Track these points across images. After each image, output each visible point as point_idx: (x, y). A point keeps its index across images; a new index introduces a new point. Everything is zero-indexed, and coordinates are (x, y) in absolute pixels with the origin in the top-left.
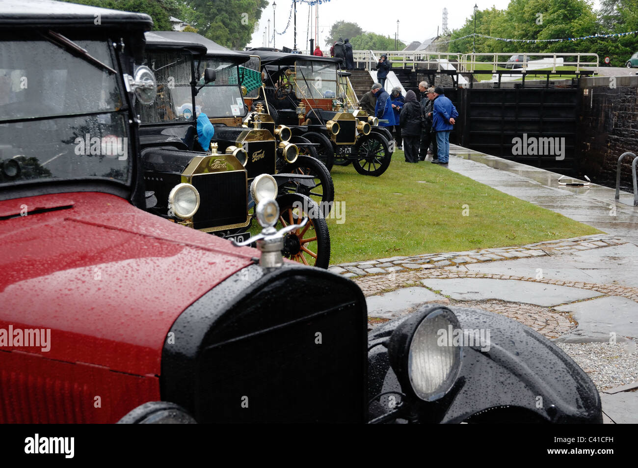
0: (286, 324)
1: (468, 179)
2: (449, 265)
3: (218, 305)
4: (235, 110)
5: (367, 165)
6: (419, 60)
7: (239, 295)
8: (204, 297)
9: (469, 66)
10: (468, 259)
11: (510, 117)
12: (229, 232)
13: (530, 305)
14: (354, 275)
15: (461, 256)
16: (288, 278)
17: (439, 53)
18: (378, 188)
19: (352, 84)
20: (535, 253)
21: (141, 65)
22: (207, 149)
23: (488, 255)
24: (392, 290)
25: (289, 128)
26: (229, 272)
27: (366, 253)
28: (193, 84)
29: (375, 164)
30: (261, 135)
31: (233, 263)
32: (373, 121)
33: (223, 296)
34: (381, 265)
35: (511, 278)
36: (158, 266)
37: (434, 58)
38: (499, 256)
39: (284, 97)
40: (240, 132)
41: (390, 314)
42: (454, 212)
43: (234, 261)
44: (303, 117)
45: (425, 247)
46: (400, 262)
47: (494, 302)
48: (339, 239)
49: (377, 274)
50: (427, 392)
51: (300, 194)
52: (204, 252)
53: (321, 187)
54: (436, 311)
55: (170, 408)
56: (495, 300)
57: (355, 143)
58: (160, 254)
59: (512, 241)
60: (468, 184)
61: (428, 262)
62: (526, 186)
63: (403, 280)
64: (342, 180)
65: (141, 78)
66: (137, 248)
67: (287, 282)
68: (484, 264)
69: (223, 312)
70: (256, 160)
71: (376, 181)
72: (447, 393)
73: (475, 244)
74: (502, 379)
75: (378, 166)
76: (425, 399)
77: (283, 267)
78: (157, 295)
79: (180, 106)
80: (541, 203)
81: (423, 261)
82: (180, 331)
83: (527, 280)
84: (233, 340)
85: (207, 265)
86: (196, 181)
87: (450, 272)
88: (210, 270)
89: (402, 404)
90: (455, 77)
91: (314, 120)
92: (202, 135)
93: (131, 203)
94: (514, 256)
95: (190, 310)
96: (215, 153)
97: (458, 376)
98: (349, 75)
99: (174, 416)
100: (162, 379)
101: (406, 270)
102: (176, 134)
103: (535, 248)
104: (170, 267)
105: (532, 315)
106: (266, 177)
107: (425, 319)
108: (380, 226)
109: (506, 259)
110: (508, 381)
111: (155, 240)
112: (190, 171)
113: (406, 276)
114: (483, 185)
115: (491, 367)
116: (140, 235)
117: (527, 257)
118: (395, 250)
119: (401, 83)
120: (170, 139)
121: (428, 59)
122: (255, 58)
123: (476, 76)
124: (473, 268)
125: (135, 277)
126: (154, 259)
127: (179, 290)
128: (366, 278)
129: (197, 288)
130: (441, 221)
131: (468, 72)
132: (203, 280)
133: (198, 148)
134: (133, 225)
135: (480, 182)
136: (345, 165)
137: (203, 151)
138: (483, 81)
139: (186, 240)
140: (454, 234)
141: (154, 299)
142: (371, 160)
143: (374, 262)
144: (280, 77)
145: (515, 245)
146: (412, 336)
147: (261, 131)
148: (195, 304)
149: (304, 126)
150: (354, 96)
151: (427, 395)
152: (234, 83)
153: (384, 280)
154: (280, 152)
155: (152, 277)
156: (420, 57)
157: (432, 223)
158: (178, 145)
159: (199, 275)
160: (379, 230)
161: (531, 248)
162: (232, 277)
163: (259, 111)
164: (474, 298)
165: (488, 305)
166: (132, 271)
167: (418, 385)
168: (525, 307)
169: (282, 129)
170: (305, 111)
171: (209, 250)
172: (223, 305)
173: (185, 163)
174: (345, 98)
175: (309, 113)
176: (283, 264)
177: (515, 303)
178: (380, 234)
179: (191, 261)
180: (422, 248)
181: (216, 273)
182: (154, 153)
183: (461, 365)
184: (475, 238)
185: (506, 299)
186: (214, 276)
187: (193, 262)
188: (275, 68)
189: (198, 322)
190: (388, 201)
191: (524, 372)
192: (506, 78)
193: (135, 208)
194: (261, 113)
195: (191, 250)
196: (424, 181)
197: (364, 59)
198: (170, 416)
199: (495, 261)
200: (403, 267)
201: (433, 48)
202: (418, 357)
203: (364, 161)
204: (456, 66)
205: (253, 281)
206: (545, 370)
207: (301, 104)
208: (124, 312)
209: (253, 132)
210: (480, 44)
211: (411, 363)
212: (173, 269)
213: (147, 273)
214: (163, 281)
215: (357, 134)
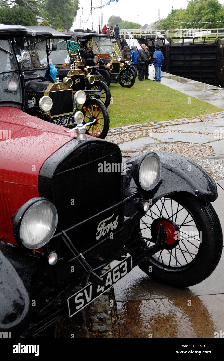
0: (88, 163)
1: (169, 87)
2: (160, 127)
3: (60, 157)
4: (66, 61)
5: (125, 83)
6: (147, 33)
7: (69, 153)
8: (54, 154)
9: (169, 35)
10: (168, 124)
11: (188, 58)
12: (66, 116)
13: (194, 143)
14: (120, 132)
15: (165, 123)
16: (88, 144)
17: (157, 30)
18: (130, 93)
19: (118, 45)
20: (197, 120)
21: (23, 49)
22: (54, 80)
23: (177, 122)
24: (136, 139)
25: (91, 68)
26: (64, 143)
27: (125, 123)
28: (47, 51)
29: (129, 82)
30: (78, 72)
31: (66, 139)
32: (128, 63)
33: (62, 153)
34: (131, 128)
35: (187, 132)
36: (35, 141)
37: (154, 32)
38: (181, 122)
39: (88, 53)
40: (69, 71)
41: (135, 149)
42: (163, 103)
43: (66, 138)
44: (96, 62)
45: (150, 119)
46: (140, 126)
47: (179, 142)
48: (113, 117)
49: (130, 132)
50: (147, 187)
51: (96, 99)
52: (54, 134)
53: (105, 94)
54: (150, 155)
55: (43, 200)
56: (179, 141)
57: (119, 73)
58: (35, 135)
59: (187, 116)
60: (169, 90)
61: (152, 126)
62: (194, 90)
63: (141, 134)
64: (115, 90)
65: (24, 56)
66: (26, 133)
67: (88, 146)
68: (175, 126)
69: (63, 160)
70: (77, 83)
71: (129, 90)
72: (155, 187)
73: (172, 117)
74: (177, 180)
75: (130, 83)
76: (146, 190)
77: (86, 140)
78: (35, 153)
79: (42, 60)
80: (200, 98)
81: (149, 125)
82: (45, 168)
83: (193, 133)
84: (67, 171)
85: (55, 140)
86: (51, 95)
87: (161, 130)
88: (56, 142)
89: (137, 192)
90: (163, 41)
91: (101, 64)
92: (52, 74)
93: (22, 110)
94: (188, 122)
95: (49, 159)
96: (58, 83)
97: (160, 180)
98: (117, 42)
99: (45, 203)
100: (39, 188)
101: (142, 130)
102: (41, 74)
103: (197, 118)
104: (40, 141)
105: (195, 148)
106: (81, 92)
107: (146, 158)
108: (131, 110)
109: (185, 123)
110: (180, 181)
111: (33, 129)
112: (48, 91)
113: (142, 132)
114: (175, 90)
115: (173, 176)
116: (27, 127)
117: (193, 122)
118: (137, 121)
119: (140, 44)
120: (39, 76)
121: (152, 32)
122: (74, 36)
123: (173, 40)
124: (171, 128)
125: (26, 146)
126: (33, 137)
127: (44, 151)
128: (125, 134)
129: (51, 150)
130: (157, 107)
131: (169, 38)
132: (54, 146)
133: (51, 80)
134: (24, 122)
135: (174, 89)
136: (116, 83)
137: (53, 81)
138: (176, 42)
139: (46, 129)
140: (163, 113)
141: (34, 155)
142: (127, 80)
143: (128, 127)
144: (86, 44)
145: (189, 117)
146: (140, 165)
147: (78, 70)
148: (51, 157)
149: (97, 66)
150: (119, 51)
151: (147, 188)
152: (66, 49)
153: (133, 134)
154: (87, 79)
155: (33, 145)
156: (148, 32)
157: (153, 109)
158: (42, 79)
159: (52, 144)
160: (130, 112)
161: (195, 118)
162: (65, 145)
163: (77, 60)
164: (171, 141)
165: (177, 144)
166: (25, 143)
167: (143, 184)
168: (192, 144)
169: (87, 68)
170: (97, 59)
171: (56, 133)
172: (62, 157)
173: (45, 87)
174: (115, 52)
175: (99, 60)
176: (86, 139)
177: (187, 143)
178: (131, 114)
179: (48, 138)
180: (149, 120)
181: (59, 143)
182: (32, 83)
183: (161, 175)
184: (171, 114)
185: (184, 141)
186: (58, 145)
187: (49, 138)
188: (84, 40)
189: (53, 164)
190: (134, 99)
191: (186, 177)
192: (186, 41)
193: (25, 113)
194: (78, 61)
195: (48, 133)
196: (150, 89)
197: (123, 33)
198: (43, 203)
199: (179, 124)
200: (141, 128)
201: (154, 27)
202: (143, 173)
203: (124, 81)
204: (164, 35)
205: (74, 147)
206: (194, 176)
207: (96, 56)
208: (22, 161)
209: (75, 71)
210: (175, 25)
211: (140, 176)
212: (41, 142)
213: (31, 144)
214: (37, 147)
215: (120, 69)
